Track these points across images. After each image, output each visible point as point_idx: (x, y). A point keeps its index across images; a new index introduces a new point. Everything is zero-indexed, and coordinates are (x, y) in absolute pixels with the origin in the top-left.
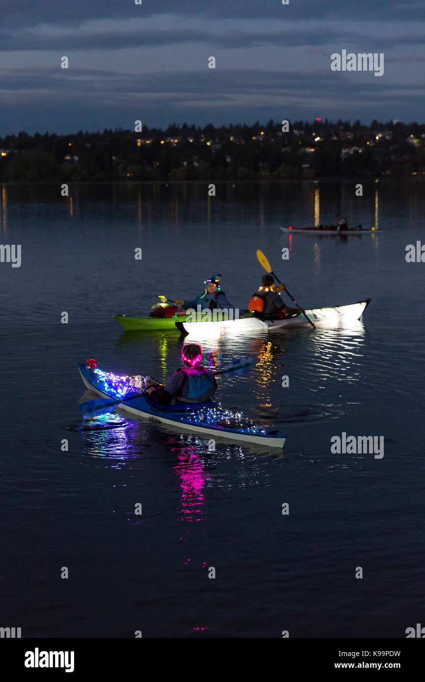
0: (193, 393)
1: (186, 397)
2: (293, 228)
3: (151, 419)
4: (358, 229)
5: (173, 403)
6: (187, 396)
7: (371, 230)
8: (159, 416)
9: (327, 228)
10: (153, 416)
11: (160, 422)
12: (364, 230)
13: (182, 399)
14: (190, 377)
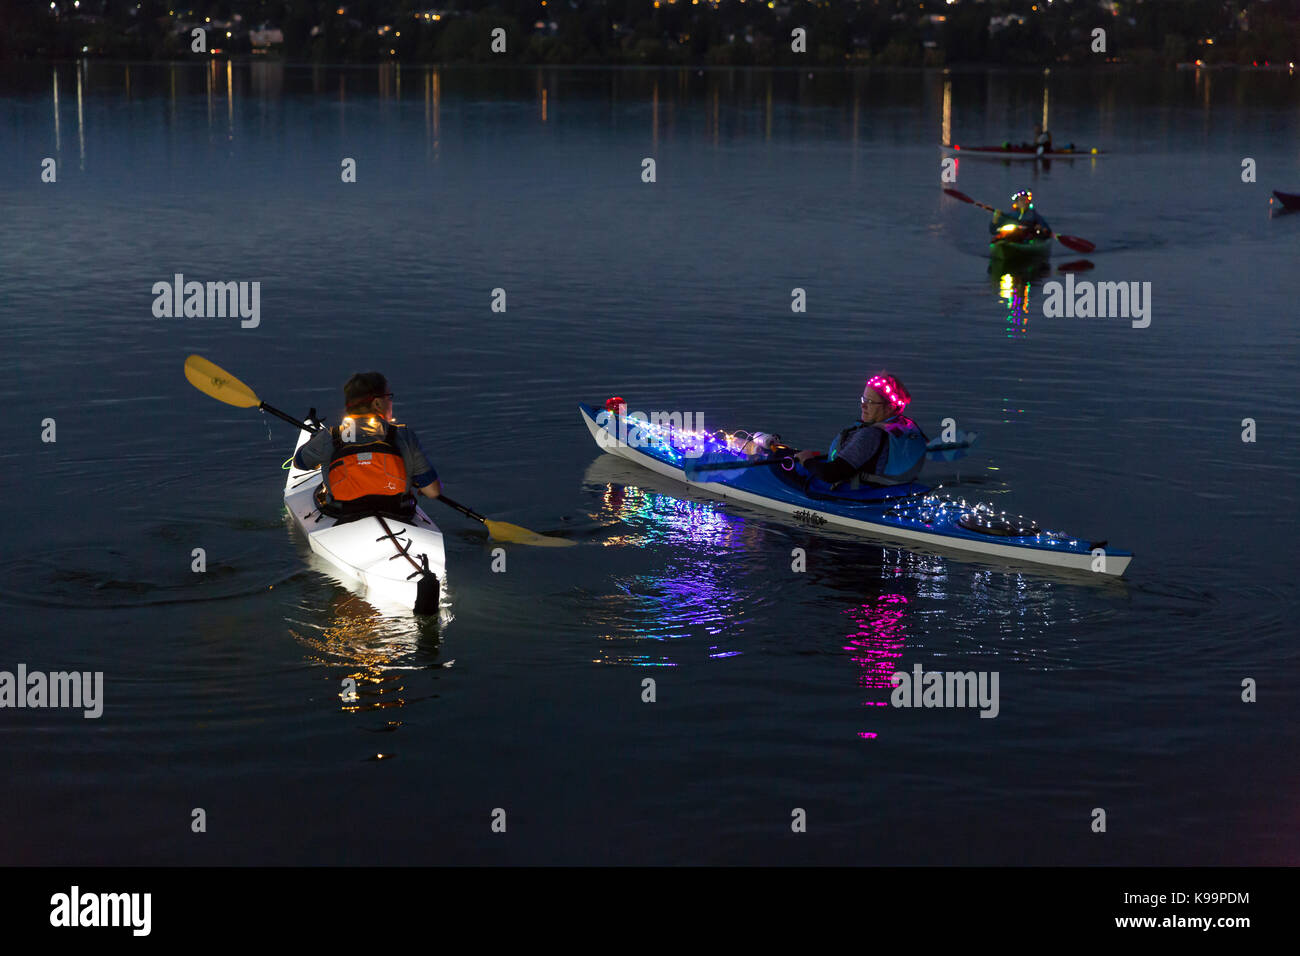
0: (896, 468)
1: (882, 475)
2: (963, 148)
3: (798, 516)
4: (1069, 151)
5: (855, 484)
6: (882, 471)
7: (1090, 153)
8: (822, 511)
9: (1017, 149)
10: (807, 510)
11: (822, 521)
12: (1079, 153)
13: (872, 478)
14: (891, 436)
